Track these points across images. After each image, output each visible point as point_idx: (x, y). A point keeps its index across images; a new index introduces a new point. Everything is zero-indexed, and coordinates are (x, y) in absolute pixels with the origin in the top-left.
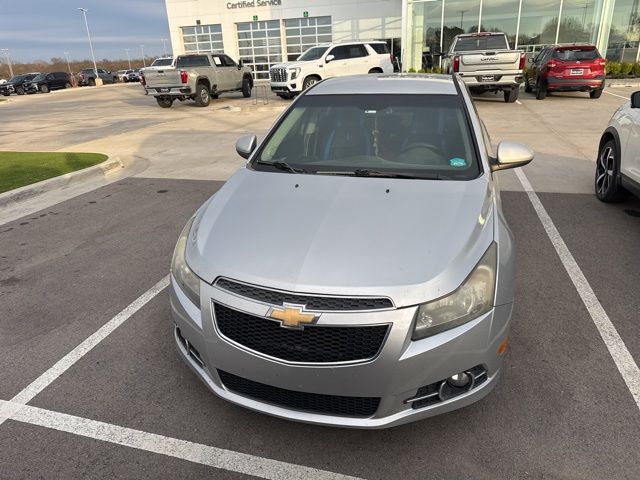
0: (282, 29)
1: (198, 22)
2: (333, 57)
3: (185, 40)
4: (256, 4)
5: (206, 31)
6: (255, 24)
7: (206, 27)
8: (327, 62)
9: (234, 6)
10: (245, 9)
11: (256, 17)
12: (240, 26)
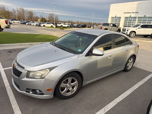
0: (137, 19)
1: (116, 16)
2: (141, 27)
3: (112, 20)
4: (131, 13)
5: (117, 18)
6: (130, 18)
7: (117, 17)
8: (139, 28)
9: (125, 13)
10: (128, 14)
11: (130, 16)
12: (126, 18)
